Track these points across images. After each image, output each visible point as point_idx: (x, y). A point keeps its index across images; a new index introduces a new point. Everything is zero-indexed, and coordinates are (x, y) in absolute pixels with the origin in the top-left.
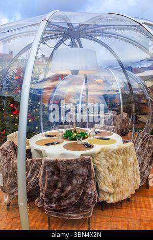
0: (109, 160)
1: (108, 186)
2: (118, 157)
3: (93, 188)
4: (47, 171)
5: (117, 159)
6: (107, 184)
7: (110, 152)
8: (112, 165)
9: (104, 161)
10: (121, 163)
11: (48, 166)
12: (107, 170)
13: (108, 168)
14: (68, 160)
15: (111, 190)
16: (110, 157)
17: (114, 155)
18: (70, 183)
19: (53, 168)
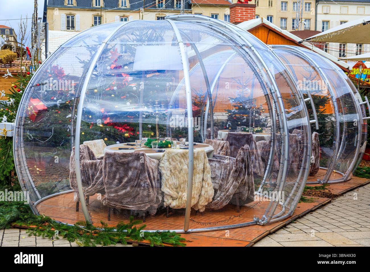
0: (172, 163)
1: (169, 188)
2: (182, 160)
3: (146, 181)
4: (107, 162)
5: (181, 162)
6: (168, 186)
7: (173, 154)
8: (175, 168)
9: (167, 164)
10: (185, 167)
11: (108, 157)
12: (169, 172)
13: (171, 171)
14: (124, 153)
15: (173, 193)
16: (173, 160)
17: (178, 158)
18: (126, 175)
19: (112, 160)
